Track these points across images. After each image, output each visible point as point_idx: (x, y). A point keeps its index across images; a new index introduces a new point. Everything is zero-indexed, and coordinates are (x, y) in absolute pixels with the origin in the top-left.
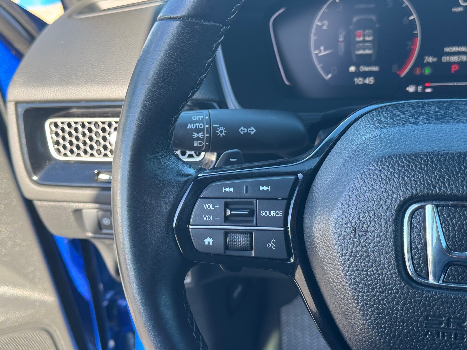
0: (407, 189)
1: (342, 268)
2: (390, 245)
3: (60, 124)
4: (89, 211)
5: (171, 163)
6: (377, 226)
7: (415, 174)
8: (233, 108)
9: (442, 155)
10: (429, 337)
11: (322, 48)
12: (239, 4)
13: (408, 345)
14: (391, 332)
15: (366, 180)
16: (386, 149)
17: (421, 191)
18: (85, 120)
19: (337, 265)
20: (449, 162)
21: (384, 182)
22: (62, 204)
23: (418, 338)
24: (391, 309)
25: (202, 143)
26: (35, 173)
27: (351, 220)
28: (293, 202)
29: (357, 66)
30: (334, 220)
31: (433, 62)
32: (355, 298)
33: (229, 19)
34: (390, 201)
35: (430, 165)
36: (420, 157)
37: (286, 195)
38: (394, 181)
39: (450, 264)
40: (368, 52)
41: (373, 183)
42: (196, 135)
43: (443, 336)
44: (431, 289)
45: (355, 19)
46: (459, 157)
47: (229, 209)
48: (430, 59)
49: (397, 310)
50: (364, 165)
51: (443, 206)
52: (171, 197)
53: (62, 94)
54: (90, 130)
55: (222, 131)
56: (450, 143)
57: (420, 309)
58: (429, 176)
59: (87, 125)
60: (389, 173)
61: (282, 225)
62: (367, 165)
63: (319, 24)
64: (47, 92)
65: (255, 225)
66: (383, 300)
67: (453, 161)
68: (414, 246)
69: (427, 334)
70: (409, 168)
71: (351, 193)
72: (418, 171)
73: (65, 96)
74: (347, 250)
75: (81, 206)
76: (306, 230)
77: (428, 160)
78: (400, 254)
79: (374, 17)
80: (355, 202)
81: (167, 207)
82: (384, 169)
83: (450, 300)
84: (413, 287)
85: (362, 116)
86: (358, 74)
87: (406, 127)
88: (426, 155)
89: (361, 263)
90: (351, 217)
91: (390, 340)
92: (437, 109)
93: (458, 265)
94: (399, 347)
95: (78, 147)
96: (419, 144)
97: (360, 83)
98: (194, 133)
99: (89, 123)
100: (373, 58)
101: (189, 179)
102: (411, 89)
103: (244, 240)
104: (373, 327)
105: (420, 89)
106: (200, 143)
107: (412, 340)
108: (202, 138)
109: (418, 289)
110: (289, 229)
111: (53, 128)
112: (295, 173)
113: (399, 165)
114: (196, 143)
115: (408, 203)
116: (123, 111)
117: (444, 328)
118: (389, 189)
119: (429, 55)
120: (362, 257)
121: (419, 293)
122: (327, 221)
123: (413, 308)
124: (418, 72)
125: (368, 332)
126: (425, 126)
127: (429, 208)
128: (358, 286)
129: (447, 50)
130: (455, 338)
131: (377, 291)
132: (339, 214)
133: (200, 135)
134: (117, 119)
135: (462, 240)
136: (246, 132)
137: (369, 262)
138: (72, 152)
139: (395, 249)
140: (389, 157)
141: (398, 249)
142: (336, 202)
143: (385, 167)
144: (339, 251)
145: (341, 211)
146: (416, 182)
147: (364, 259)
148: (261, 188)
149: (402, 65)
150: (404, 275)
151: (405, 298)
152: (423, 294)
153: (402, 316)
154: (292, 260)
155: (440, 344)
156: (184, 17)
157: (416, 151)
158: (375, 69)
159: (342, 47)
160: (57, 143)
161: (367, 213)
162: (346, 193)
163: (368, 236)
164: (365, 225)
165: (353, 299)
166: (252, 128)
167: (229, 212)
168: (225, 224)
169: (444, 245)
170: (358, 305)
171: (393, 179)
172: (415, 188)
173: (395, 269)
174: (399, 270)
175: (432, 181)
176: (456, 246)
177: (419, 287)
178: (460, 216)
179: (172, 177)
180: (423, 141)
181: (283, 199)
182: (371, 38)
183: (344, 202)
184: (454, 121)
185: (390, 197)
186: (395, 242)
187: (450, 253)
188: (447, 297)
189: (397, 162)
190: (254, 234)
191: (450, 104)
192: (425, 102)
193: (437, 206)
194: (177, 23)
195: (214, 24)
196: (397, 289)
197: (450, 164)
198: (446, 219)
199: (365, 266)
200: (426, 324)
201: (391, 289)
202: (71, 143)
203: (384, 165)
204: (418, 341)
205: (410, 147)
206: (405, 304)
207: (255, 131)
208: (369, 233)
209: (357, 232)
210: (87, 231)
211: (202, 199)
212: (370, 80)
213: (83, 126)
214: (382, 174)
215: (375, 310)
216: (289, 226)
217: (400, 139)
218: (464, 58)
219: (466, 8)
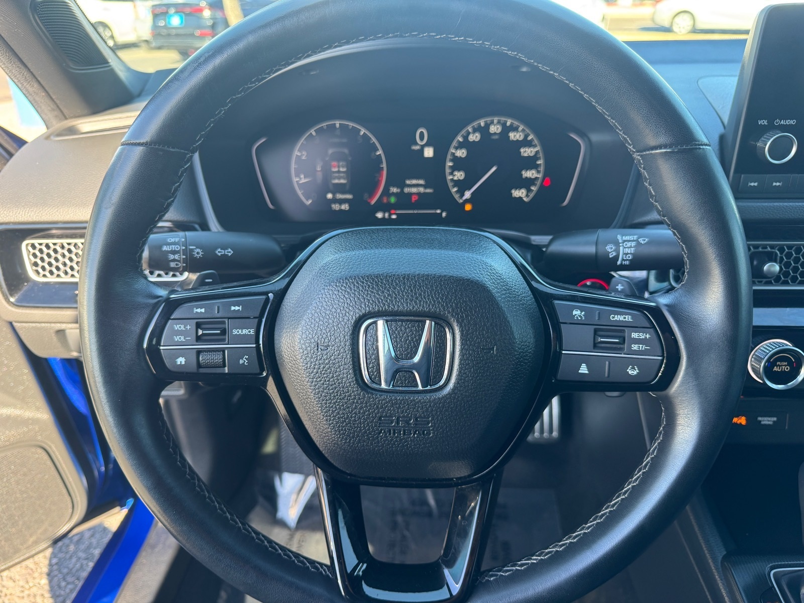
0: (361, 307)
1: (307, 379)
2: (348, 356)
3: (37, 245)
4: (72, 331)
5: (140, 284)
6: (337, 340)
7: (368, 294)
8: (216, 231)
9: (390, 277)
10: (382, 435)
11: (302, 176)
12: (204, 133)
13: (365, 444)
14: (350, 433)
15: (326, 300)
16: (344, 272)
17: (373, 308)
18: (65, 241)
19: (303, 377)
20: (396, 283)
21: (342, 301)
22: (43, 325)
23: (373, 437)
24: (351, 413)
25: (179, 265)
26: (12, 295)
27: (314, 336)
28: (264, 320)
29: (334, 193)
30: (299, 336)
31: (397, 193)
32: (319, 405)
33: (194, 146)
34: (347, 318)
35: (380, 285)
36: (372, 279)
37: (257, 314)
38: (350, 300)
39: (397, 371)
40: (343, 181)
41: (333, 302)
42: (171, 257)
43: (394, 433)
44: (383, 393)
45: (330, 151)
46: (404, 278)
47: (201, 329)
48: (394, 190)
49: (355, 413)
50: (325, 285)
51: (392, 321)
52: (140, 320)
53: (37, 216)
54: (70, 251)
55: (198, 253)
56: (397, 266)
57: (374, 411)
58: (379, 295)
59: (67, 246)
60: (346, 293)
61: (254, 342)
62: (327, 286)
63: (299, 154)
64: (21, 213)
65: (227, 343)
66: (343, 405)
67: (399, 281)
68: (368, 357)
69: (381, 432)
70: (363, 288)
71: (313, 312)
72: (370, 291)
73: (41, 217)
74: (312, 363)
75: (63, 326)
76: (276, 346)
77: (379, 281)
78: (356, 364)
79: (346, 151)
80: (317, 320)
81: (137, 329)
82: (342, 289)
83: (399, 402)
84: (368, 393)
85: (327, 240)
86: (334, 201)
87: (362, 252)
88: (377, 277)
89: (324, 374)
90: (314, 333)
91: (350, 440)
92: (389, 236)
93: (404, 371)
94: (358, 445)
95: (58, 268)
96: (371, 267)
97: (337, 209)
98: (170, 255)
99: (69, 244)
100: (348, 187)
101: (159, 301)
102: (380, 215)
103: (217, 358)
104: (335, 431)
105: (387, 215)
106: (177, 265)
107: (368, 439)
108: (179, 259)
109: (372, 394)
110: (261, 346)
111: (30, 248)
112: (266, 293)
113: (354, 285)
114: (173, 265)
115: (363, 319)
116: (88, 232)
117: (394, 426)
118: (347, 308)
119: (394, 186)
120: (325, 369)
121: (373, 398)
122: (293, 337)
123: (369, 411)
124: (385, 200)
125: (331, 435)
126: (377, 251)
127: (381, 323)
128: (321, 395)
129: (408, 182)
130: (404, 434)
131: (338, 398)
132: (303, 331)
133: (177, 257)
134: (83, 241)
135: (408, 350)
136: (223, 253)
137: (330, 373)
138: (51, 273)
139: (353, 360)
140: (346, 279)
141: (355, 359)
142: (300, 320)
143: (343, 288)
144: (304, 365)
145: (305, 328)
146: (369, 300)
147: (326, 370)
148: (233, 308)
149: (372, 195)
150: (360, 382)
151: (362, 403)
152: (376, 398)
153: (359, 418)
154: (265, 374)
155: (392, 440)
156: (147, 142)
157: (368, 273)
158: (349, 196)
159: (320, 176)
160: (36, 264)
161: (328, 329)
162: (309, 312)
163: (329, 349)
164: (326, 340)
165: (317, 407)
166: (230, 250)
167: (200, 332)
168: (197, 344)
169: (393, 354)
170: (322, 412)
171: (350, 299)
172: (368, 305)
173: (352, 378)
174: (356, 378)
175: (382, 300)
176: (403, 355)
177: (374, 392)
178: (406, 329)
179: (141, 300)
180: (375, 264)
181: (255, 318)
182: (344, 170)
183: (307, 320)
184: (401, 247)
185: (347, 314)
186: (353, 354)
187: (398, 361)
188: (396, 399)
189: (353, 283)
190: (226, 352)
191: (400, 231)
192: (380, 229)
193: (387, 321)
194: (140, 149)
195: (178, 150)
196: (355, 395)
197: (397, 285)
198: (395, 332)
199: (327, 377)
200: (380, 424)
201: (350, 396)
202: (50, 264)
203: (342, 286)
204: (374, 440)
205: (363, 270)
206: (361, 408)
207: (232, 252)
208: (330, 347)
209: (320, 347)
210: (72, 351)
211: (174, 321)
212: (345, 207)
213: (63, 247)
214: (340, 294)
215: (336, 415)
216: (261, 342)
217: (355, 262)
218: (422, 190)
219: (423, 147)
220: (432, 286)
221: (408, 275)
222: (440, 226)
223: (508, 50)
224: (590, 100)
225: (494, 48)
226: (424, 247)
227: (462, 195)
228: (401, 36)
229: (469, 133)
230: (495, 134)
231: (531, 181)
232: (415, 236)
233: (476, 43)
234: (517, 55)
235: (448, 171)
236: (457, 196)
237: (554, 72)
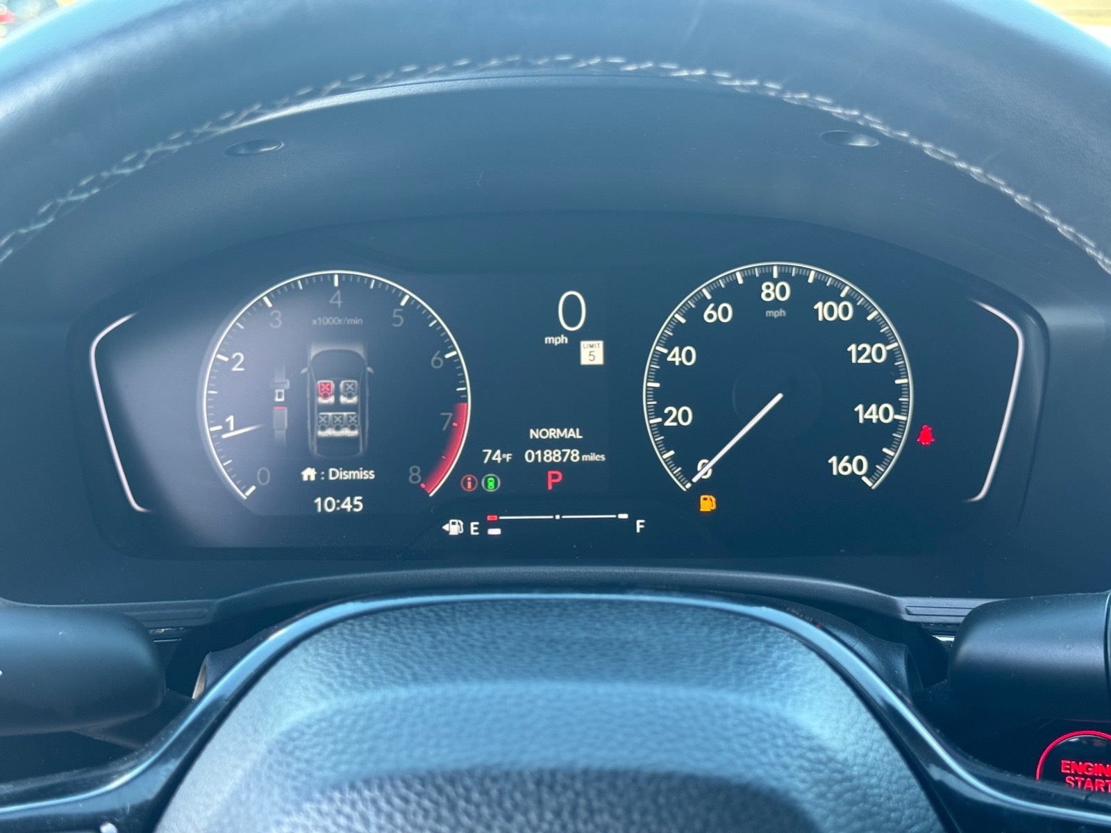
9: (494, 778)
11: (230, 420)
16: (345, 762)
20: (513, 799)
29: (321, 468)
31: (504, 463)
35: (462, 809)
36: (437, 786)
40: (347, 432)
45: (314, 351)
46: (538, 783)
48: (496, 455)
56: (516, 741)
63: (223, 358)
67: (522, 793)
70: (407, 819)
77: (457, 794)
79: (360, 350)
85: (296, 644)
86: (323, 487)
87: (403, 693)
88: (452, 779)
96: (435, 745)
97: (330, 510)
100: (363, 448)
102: (454, 528)
105: (474, 527)
112: (94, 825)
113: (379, 809)
119: (494, 446)
124: (468, 485)
129: (535, 434)
140: (351, 788)
143: (342, 820)
149: (431, 468)
157: (423, 767)
158: (366, 475)
159: (282, 418)
180: (447, 736)
182: (353, 400)
189: (374, 802)
197: (515, 806)
203: (339, 813)
212: (353, 504)
217: (384, 730)
218: (574, 455)
219: (576, 339)
220: (628, 811)
221: (553, 773)
222: (641, 593)
223: (834, 105)
224: (1080, 240)
225: (793, 98)
226: (596, 674)
227: (690, 471)
228: (524, 64)
229: (703, 304)
230: (776, 304)
231: (884, 433)
232: (568, 634)
233: (742, 86)
234: (860, 117)
235: (647, 403)
236: (674, 474)
237: (971, 163)
